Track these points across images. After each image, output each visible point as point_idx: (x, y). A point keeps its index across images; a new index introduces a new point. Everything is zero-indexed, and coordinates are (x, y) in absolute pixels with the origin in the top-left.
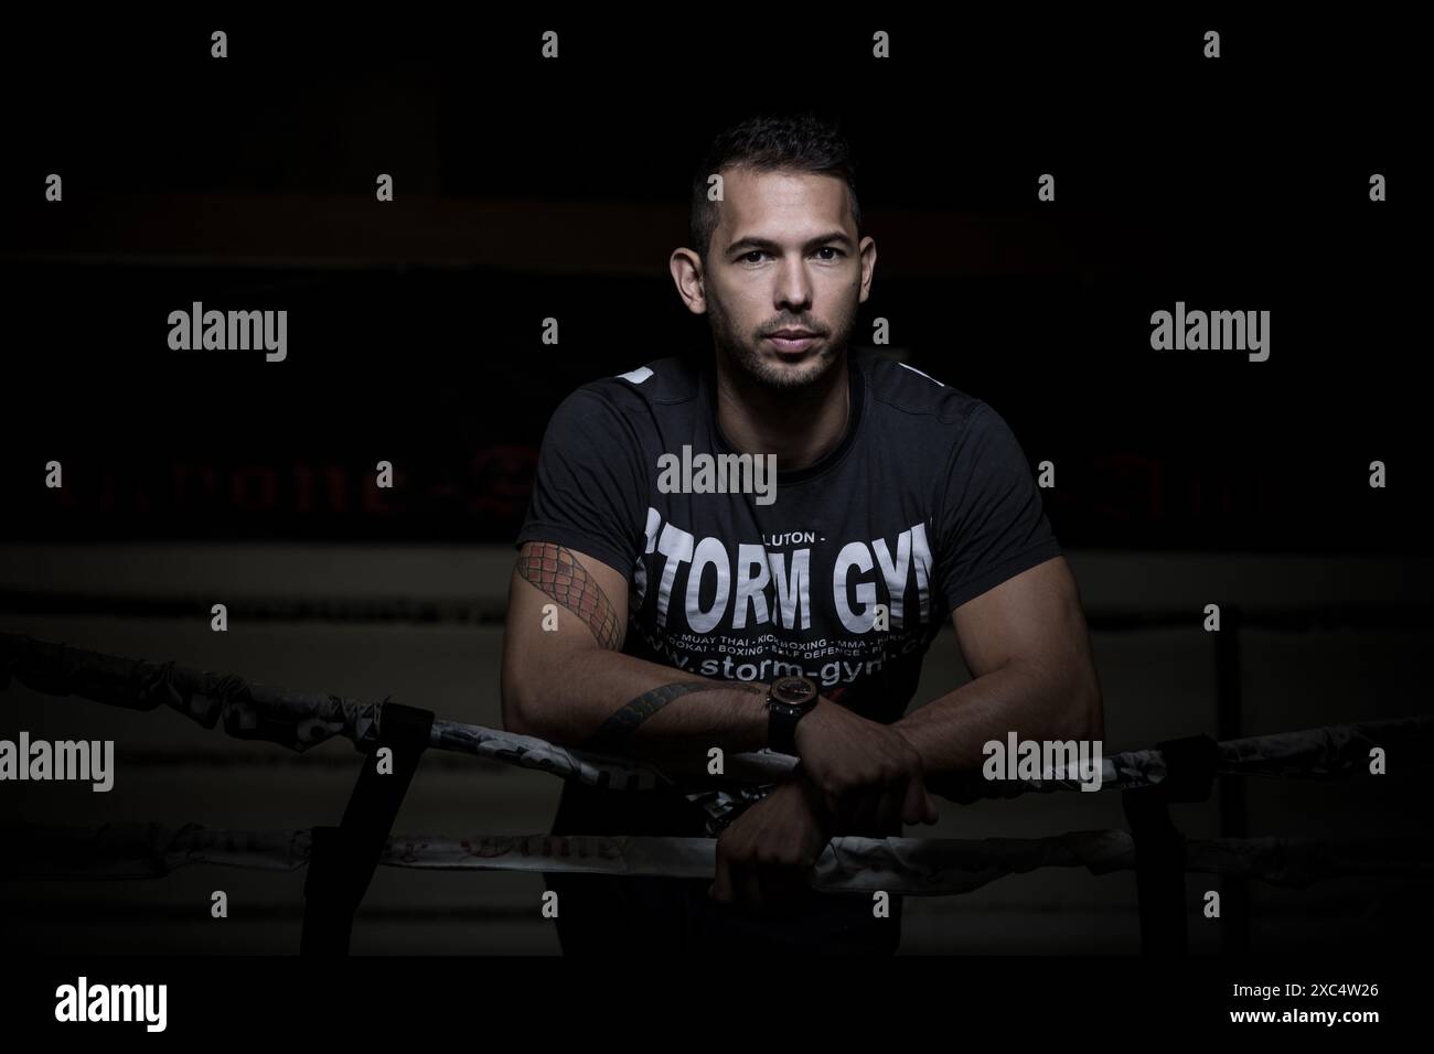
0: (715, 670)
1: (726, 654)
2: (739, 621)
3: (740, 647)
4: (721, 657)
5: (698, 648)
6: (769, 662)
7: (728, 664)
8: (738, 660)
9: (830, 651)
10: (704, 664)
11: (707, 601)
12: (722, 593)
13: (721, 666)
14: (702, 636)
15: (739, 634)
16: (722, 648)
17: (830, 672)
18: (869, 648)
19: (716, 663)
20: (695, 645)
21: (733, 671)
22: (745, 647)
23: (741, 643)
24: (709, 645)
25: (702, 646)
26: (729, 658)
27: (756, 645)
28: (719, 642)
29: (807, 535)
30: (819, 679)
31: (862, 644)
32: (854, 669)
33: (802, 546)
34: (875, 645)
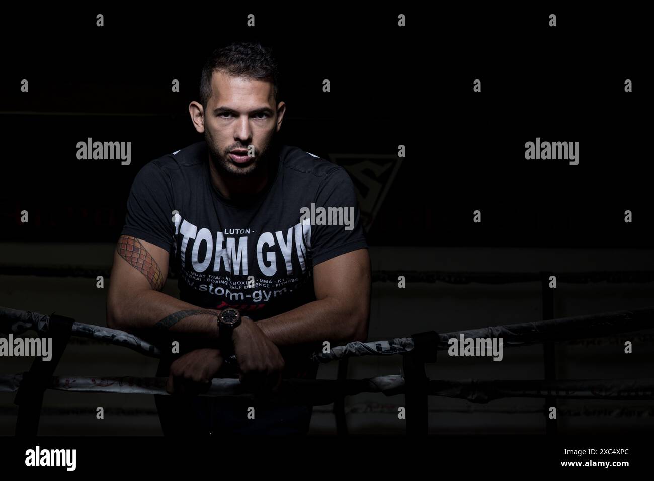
0: (206, 289)
1: (211, 282)
2: (217, 268)
3: (217, 279)
4: (208, 284)
7: (211, 287)
8: (216, 286)
9: (257, 285)
10: (201, 286)
11: (201, 258)
12: (209, 255)
13: (208, 288)
14: (199, 273)
15: (216, 273)
16: (208, 280)
17: (257, 295)
19: (206, 286)
20: (196, 277)
21: (213, 290)
22: (219, 280)
23: (218, 277)
24: (203, 278)
25: (199, 278)
26: (211, 284)
28: (207, 276)
29: (246, 230)
30: (252, 298)
31: (270, 282)
32: (267, 295)
33: (244, 235)
34: (277, 283)
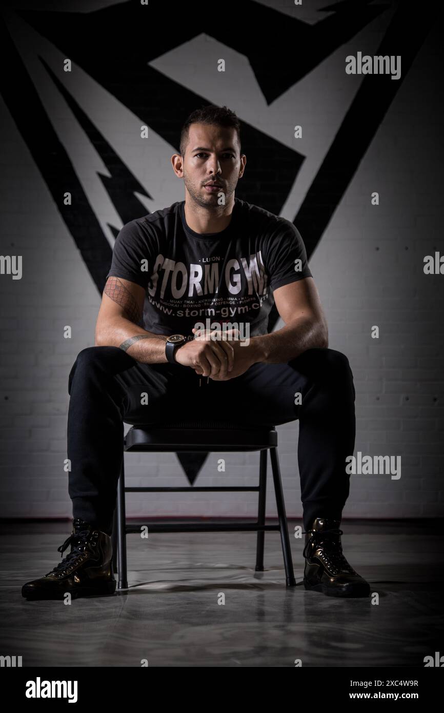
0: (182, 315)
1: (186, 308)
2: (191, 294)
3: (191, 304)
4: (184, 310)
5: (176, 306)
6: (203, 310)
7: (187, 311)
8: (191, 309)
9: (224, 303)
10: (178, 312)
11: (179, 286)
12: (185, 283)
13: (184, 313)
14: (178, 300)
15: (190, 299)
16: (185, 306)
17: (225, 311)
18: (238, 301)
19: (182, 312)
20: (175, 304)
21: (189, 314)
22: (193, 304)
23: (192, 302)
24: (180, 304)
25: (177, 304)
26: (187, 309)
27: (198, 304)
28: (183, 303)
29: (217, 257)
30: (220, 314)
31: (236, 299)
32: (233, 311)
33: (215, 262)
34: (241, 300)
